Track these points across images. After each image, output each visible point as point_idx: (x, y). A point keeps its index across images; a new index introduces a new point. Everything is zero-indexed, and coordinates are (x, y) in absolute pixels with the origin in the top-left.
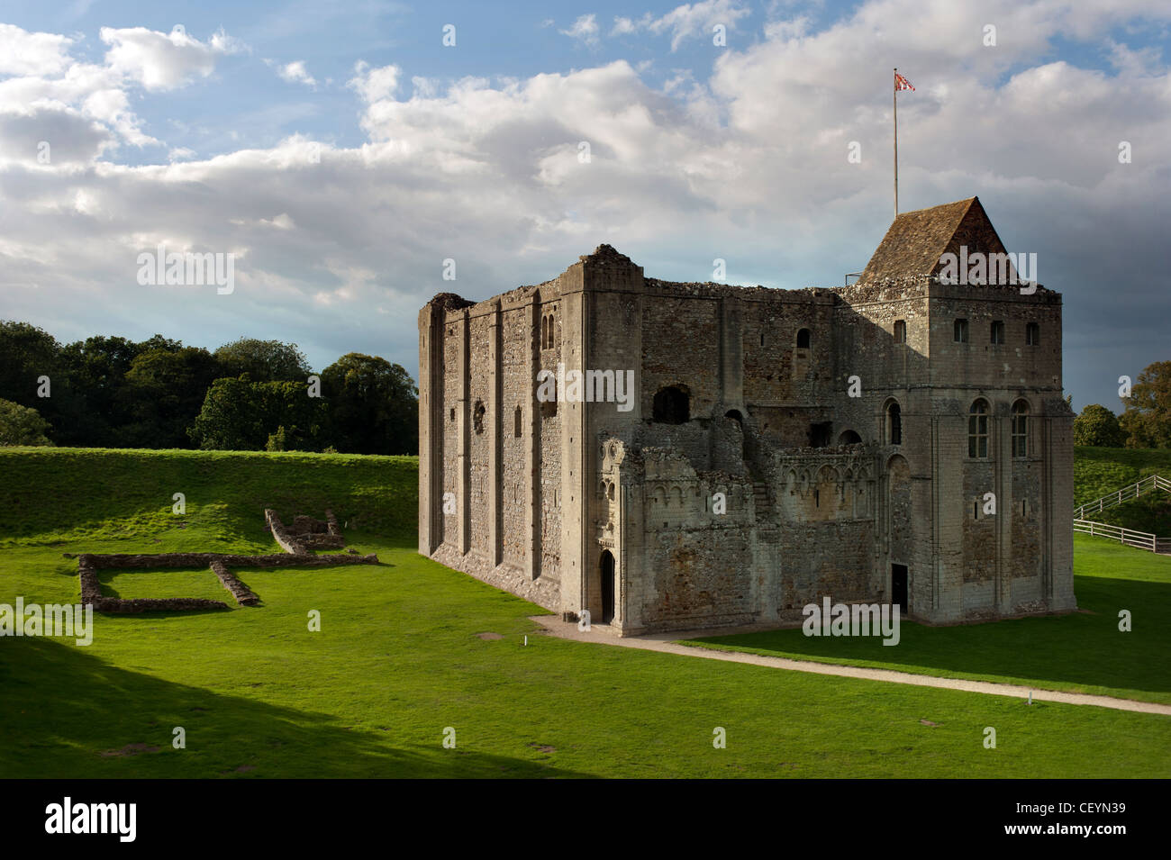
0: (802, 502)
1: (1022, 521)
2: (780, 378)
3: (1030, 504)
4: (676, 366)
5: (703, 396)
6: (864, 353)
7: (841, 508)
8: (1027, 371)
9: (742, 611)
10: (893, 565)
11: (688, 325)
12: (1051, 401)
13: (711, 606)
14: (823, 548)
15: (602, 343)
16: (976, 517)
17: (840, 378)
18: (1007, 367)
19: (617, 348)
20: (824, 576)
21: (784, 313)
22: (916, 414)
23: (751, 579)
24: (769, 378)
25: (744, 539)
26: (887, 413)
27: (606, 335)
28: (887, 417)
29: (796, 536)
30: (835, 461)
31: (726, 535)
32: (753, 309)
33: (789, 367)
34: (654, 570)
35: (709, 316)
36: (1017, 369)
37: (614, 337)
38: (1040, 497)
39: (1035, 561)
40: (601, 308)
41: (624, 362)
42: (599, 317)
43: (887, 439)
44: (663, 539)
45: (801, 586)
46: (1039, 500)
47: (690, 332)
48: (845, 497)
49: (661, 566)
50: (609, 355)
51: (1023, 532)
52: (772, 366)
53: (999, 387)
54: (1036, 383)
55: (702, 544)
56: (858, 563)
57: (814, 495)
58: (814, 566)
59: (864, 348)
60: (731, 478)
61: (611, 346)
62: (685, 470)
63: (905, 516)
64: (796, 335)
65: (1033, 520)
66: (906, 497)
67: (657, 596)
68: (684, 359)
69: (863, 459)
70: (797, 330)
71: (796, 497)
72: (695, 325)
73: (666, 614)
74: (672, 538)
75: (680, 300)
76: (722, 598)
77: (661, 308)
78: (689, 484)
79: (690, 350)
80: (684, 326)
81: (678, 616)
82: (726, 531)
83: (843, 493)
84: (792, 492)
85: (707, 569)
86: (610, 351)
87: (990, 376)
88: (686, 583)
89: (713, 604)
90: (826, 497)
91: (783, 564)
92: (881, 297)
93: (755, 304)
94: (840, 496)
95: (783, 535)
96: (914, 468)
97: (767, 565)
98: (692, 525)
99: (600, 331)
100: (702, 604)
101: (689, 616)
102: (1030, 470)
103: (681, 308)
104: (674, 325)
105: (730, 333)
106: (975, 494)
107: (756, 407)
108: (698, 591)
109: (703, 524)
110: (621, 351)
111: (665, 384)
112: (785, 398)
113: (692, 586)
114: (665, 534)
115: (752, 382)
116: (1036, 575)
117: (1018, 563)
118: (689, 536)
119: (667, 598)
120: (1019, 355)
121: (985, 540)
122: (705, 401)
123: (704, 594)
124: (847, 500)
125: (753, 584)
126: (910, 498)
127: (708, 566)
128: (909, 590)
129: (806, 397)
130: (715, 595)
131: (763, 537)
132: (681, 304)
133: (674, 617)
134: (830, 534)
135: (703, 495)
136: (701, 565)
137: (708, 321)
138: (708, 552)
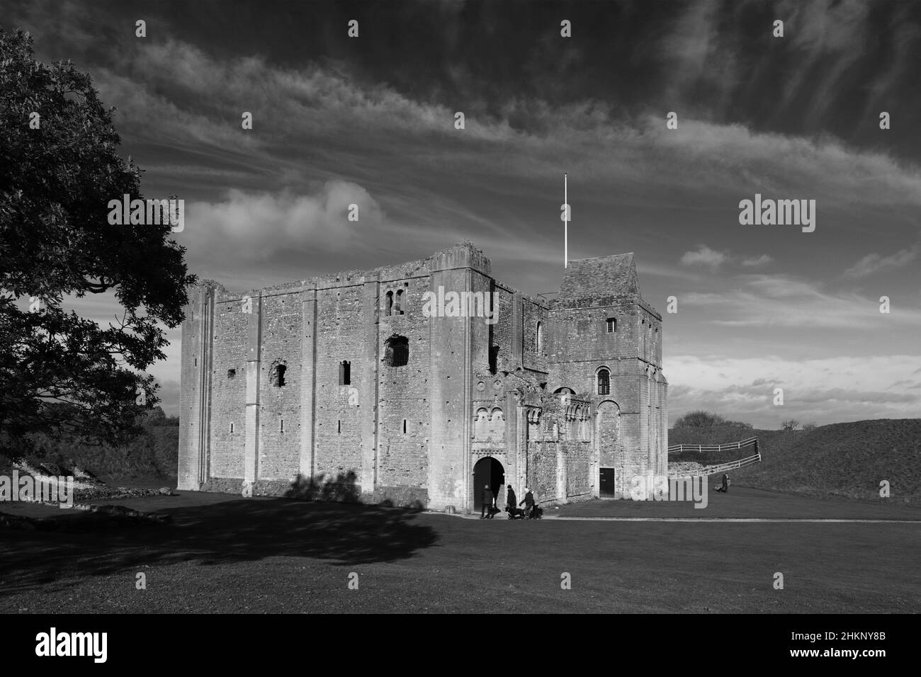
0: (569, 427)
2: (531, 351)
5: (506, 356)
6: (578, 339)
7: (580, 433)
9: (554, 498)
10: (601, 470)
11: (501, 307)
13: (544, 495)
14: (577, 457)
17: (554, 355)
20: (577, 476)
21: (532, 309)
22: (626, 374)
23: (557, 477)
24: (528, 350)
25: (555, 449)
26: (597, 376)
28: (597, 378)
29: (570, 449)
31: (549, 446)
35: (508, 303)
42: (474, 289)
43: (596, 391)
45: (571, 481)
47: (502, 312)
49: (530, 466)
52: (529, 342)
55: (542, 451)
58: (575, 468)
59: (577, 336)
62: (538, 400)
63: (612, 438)
64: (536, 324)
66: (613, 426)
68: (499, 330)
70: (537, 322)
74: (533, 447)
76: (548, 489)
78: (539, 410)
79: (501, 324)
82: (549, 443)
85: (543, 469)
88: (537, 478)
89: (545, 493)
92: (595, 304)
94: (579, 425)
96: (623, 407)
97: (564, 467)
98: (537, 439)
100: (542, 493)
105: (518, 316)
108: (541, 484)
109: (541, 438)
112: (533, 364)
113: (539, 480)
118: (538, 445)
122: (507, 360)
123: (543, 486)
124: (582, 429)
125: (558, 481)
126: (617, 427)
127: (544, 466)
128: (616, 483)
129: (539, 365)
130: (546, 487)
131: (562, 448)
134: (579, 449)
137: (507, 307)
138: (544, 457)
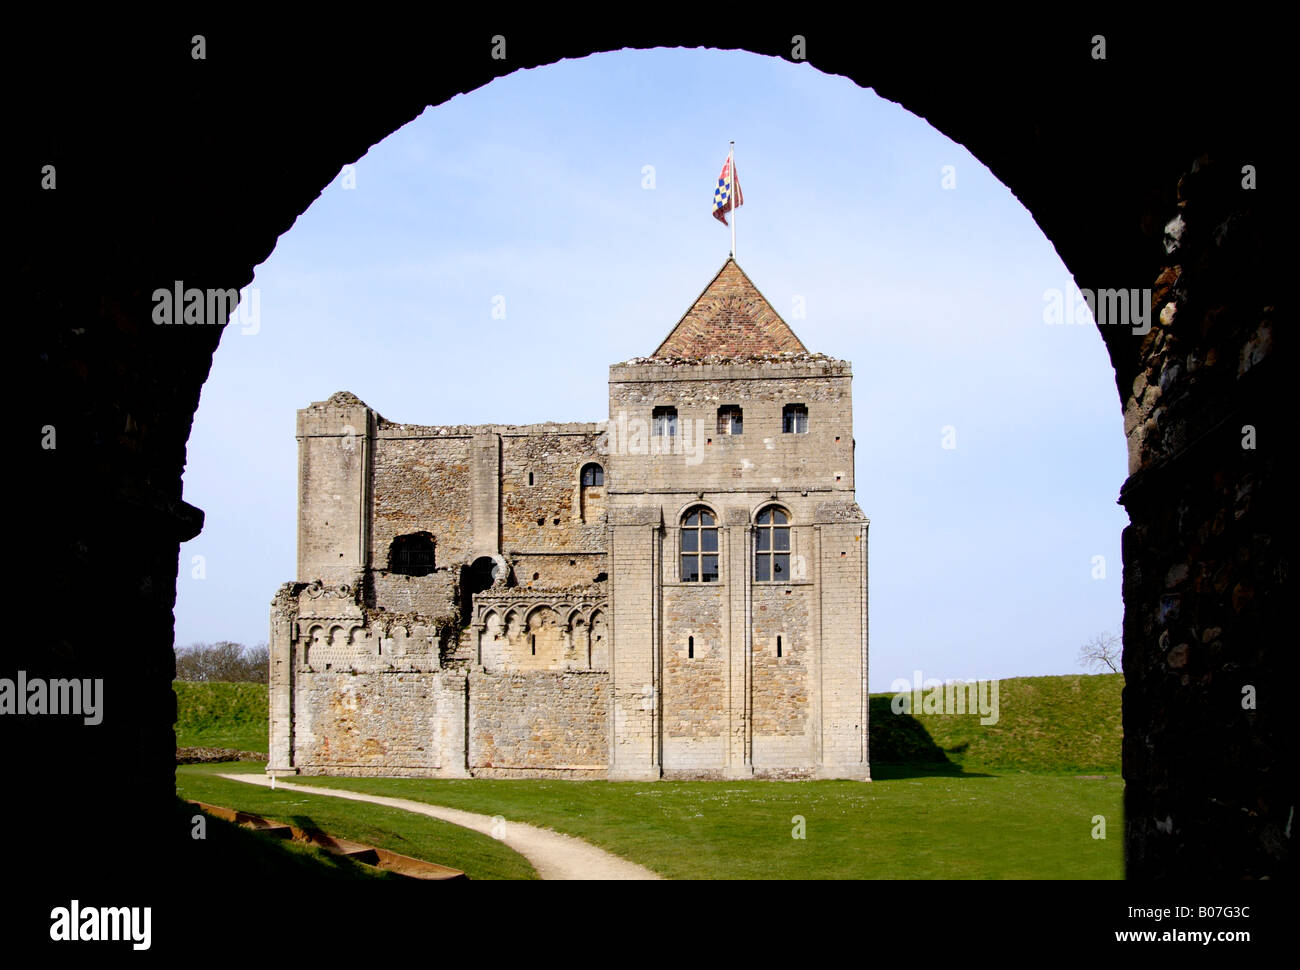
0: (510, 648)
1: (776, 663)
2: (557, 522)
3: (792, 641)
4: (417, 512)
5: (450, 544)
7: (568, 656)
8: (785, 467)
9: (422, 765)
11: (433, 468)
12: (827, 505)
13: (381, 756)
14: (537, 701)
15: (316, 490)
16: (691, 656)
18: (746, 464)
19: (333, 494)
20: (539, 734)
21: (563, 446)
23: (433, 731)
24: (541, 522)
25: (424, 685)
27: (321, 480)
29: (497, 685)
30: (554, 600)
31: (401, 679)
32: (517, 446)
33: (569, 508)
34: (310, 712)
35: (460, 456)
36: (765, 466)
37: (330, 483)
38: (810, 633)
39: (800, 716)
40: (315, 453)
41: (341, 508)
42: (312, 462)
44: (321, 680)
45: (504, 742)
46: (808, 636)
47: (436, 474)
48: (574, 643)
49: (318, 708)
50: (324, 501)
51: (777, 677)
52: (544, 508)
53: (731, 490)
54: (802, 482)
55: (368, 688)
56: (589, 721)
57: (528, 639)
58: (523, 721)
60: (415, 619)
61: (326, 492)
62: (348, 608)
64: (578, 471)
65: (797, 663)
67: (314, 740)
68: (427, 505)
69: (597, 598)
70: (581, 466)
71: (503, 642)
72: (440, 468)
73: (327, 760)
74: (333, 680)
75: (422, 441)
76: (395, 748)
77: (399, 452)
78: (354, 624)
79: (435, 494)
80: (426, 469)
81: (340, 763)
82: (400, 674)
83: (571, 639)
84: (496, 637)
85: (376, 715)
86: (325, 497)
87: (717, 475)
88: (349, 729)
89: (384, 753)
90: (546, 643)
91: (478, 716)
93: (521, 439)
94: (567, 643)
95: (478, 684)
97: (450, 715)
98: (359, 667)
99: (313, 477)
100: (370, 753)
101: (356, 764)
102: (790, 596)
103: (424, 450)
104: (415, 468)
105: (481, 473)
106: (691, 626)
107: (519, 554)
108: (365, 738)
109: (374, 667)
110: (338, 497)
111: (402, 532)
112: (563, 544)
113: (355, 731)
114: (326, 675)
115: (518, 527)
116: (803, 734)
117: (767, 716)
118: (353, 678)
119: (326, 744)
120: (769, 447)
121: (707, 685)
122: (454, 549)
123: (372, 742)
124: (577, 648)
125: (437, 737)
127: (376, 712)
129: (593, 543)
130: (387, 744)
131: (447, 684)
132: (424, 446)
133: (334, 763)
134: (549, 686)
135: (375, 636)
136: (368, 711)
137: (458, 462)
138: (377, 697)
